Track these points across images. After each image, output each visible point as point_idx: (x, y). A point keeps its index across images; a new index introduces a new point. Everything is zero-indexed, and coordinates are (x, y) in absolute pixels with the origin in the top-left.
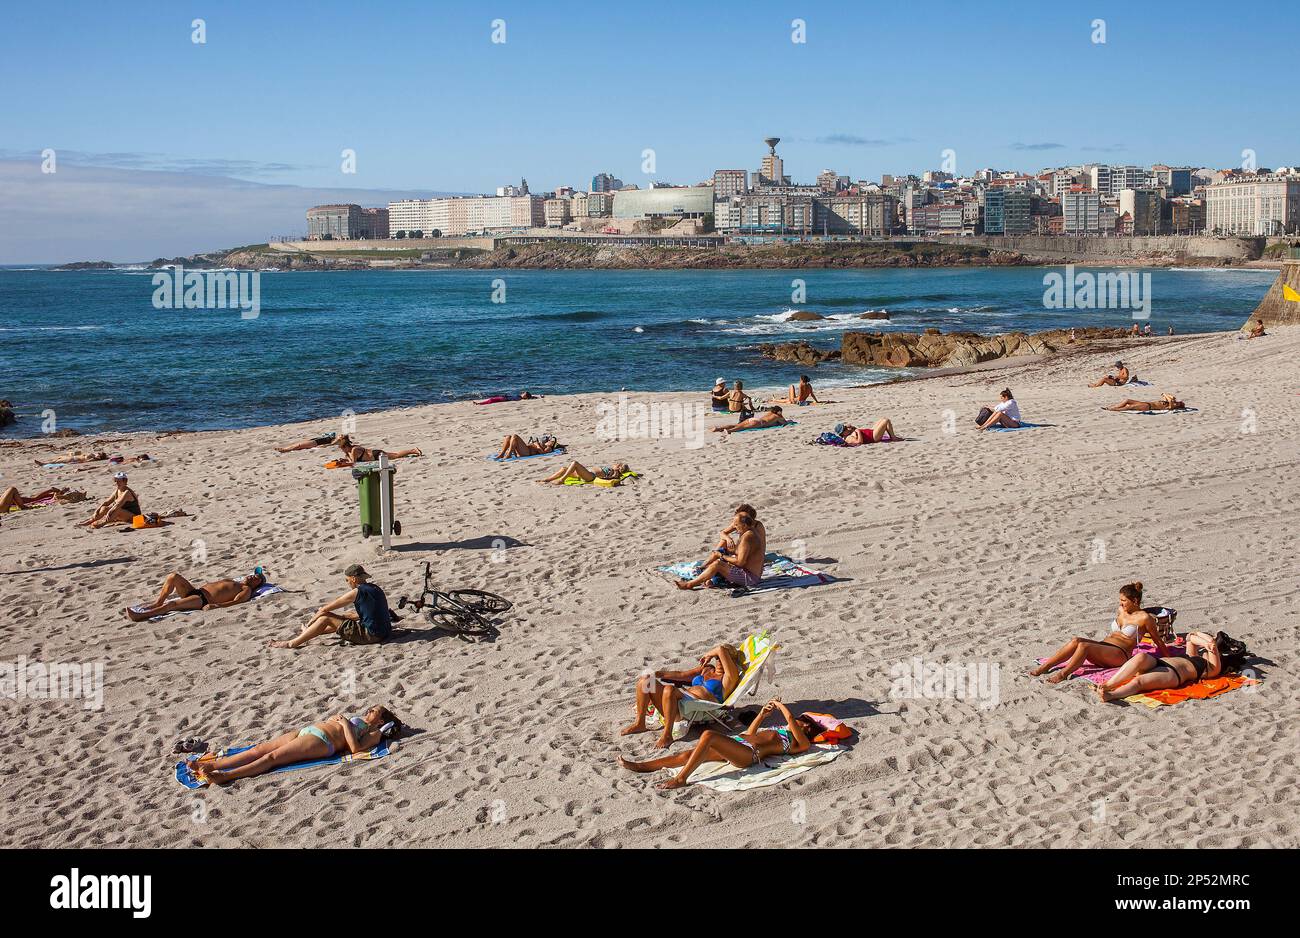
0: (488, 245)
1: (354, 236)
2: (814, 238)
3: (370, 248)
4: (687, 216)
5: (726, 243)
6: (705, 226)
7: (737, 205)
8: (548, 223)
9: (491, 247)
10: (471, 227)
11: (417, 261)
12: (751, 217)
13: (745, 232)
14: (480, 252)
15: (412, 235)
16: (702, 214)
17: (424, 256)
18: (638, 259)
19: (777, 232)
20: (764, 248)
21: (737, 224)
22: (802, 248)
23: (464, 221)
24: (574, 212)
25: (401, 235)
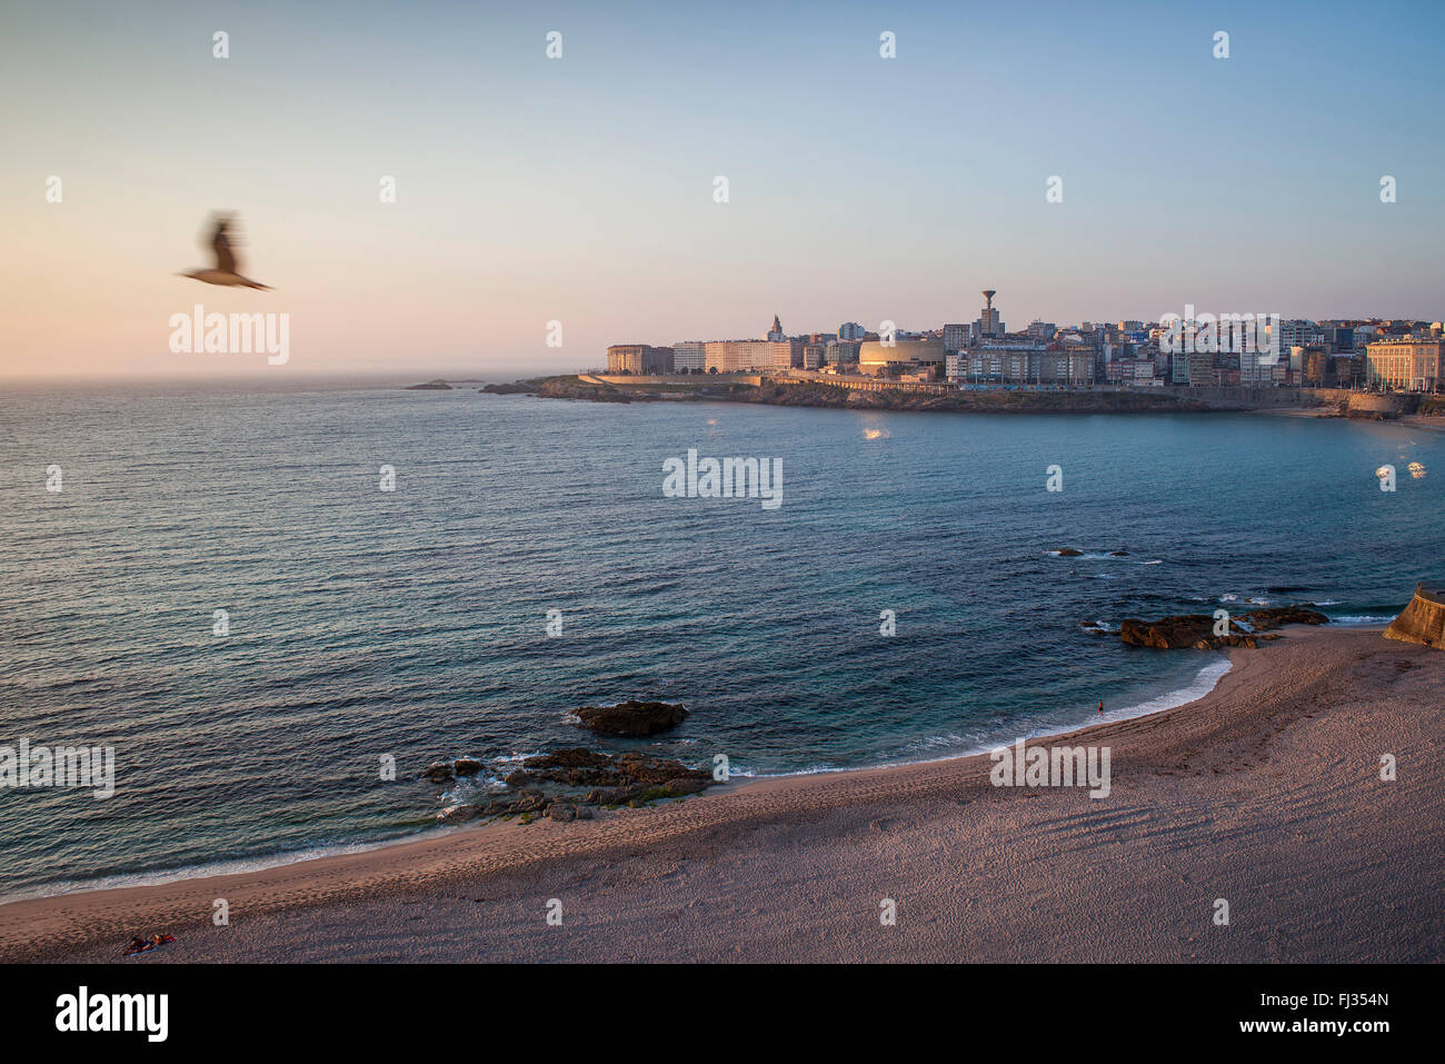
0: (757, 381)
1: (645, 372)
2: (1029, 386)
3: (660, 382)
4: (922, 364)
5: (956, 389)
6: (937, 374)
7: (964, 357)
8: (806, 366)
9: (759, 384)
10: (741, 367)
11: (699, 394)
12: (976, 368)
13: (971, 380)
14: (750, 387)
15: (694, 371)
16: (934, 363)
17: (704, 390)
18: (882, 401)
19: (998, 380)
20: (987, 395)
21: (965, 373)
22: (1019, 395)
23: (735, 361)
24: (827, 357)
25: (685, 371)
